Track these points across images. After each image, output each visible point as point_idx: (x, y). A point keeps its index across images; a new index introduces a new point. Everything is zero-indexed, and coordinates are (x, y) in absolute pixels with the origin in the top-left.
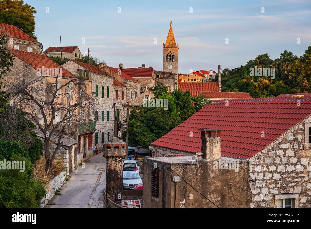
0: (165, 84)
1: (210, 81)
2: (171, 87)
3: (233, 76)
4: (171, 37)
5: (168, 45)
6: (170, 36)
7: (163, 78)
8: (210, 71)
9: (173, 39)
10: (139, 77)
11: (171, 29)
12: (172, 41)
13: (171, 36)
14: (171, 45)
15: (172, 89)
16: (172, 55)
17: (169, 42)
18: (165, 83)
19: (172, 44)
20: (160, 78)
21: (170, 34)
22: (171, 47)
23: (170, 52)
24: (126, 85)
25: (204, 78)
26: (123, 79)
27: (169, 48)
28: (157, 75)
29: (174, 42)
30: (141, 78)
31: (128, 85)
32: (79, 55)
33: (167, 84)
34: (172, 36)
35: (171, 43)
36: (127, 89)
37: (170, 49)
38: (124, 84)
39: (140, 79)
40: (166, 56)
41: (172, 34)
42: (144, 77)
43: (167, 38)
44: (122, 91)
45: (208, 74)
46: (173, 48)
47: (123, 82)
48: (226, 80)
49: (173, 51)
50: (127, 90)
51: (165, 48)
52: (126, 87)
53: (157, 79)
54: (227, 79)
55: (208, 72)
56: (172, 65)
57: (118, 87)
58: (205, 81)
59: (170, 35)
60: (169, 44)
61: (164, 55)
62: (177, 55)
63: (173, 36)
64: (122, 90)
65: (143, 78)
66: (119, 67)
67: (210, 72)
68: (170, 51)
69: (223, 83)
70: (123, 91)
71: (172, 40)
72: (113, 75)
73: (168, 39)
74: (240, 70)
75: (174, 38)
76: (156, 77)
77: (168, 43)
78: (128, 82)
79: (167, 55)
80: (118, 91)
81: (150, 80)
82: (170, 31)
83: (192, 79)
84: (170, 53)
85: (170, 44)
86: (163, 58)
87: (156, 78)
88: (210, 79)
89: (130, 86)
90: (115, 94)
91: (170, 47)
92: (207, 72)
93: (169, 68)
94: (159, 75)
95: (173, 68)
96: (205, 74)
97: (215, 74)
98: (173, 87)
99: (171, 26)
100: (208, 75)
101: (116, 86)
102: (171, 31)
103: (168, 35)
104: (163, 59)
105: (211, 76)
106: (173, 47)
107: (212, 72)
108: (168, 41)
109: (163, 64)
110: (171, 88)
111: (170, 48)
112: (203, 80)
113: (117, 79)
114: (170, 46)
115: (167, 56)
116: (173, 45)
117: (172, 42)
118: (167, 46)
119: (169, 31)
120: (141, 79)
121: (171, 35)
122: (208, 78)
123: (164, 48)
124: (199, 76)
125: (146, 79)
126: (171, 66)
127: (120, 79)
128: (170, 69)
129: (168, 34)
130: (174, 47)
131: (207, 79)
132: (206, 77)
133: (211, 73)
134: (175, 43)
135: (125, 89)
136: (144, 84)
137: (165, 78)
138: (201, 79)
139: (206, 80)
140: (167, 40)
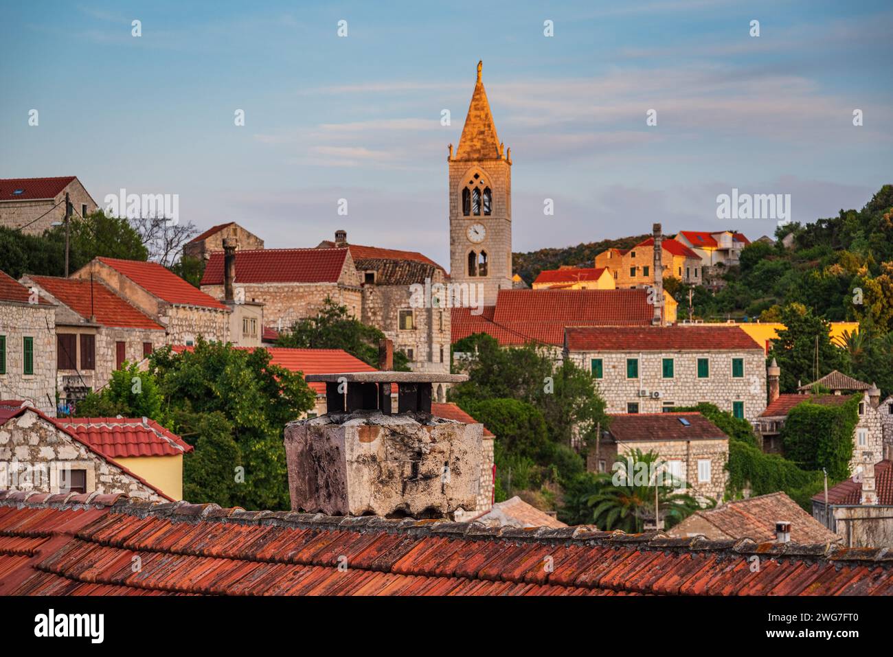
0: (395, 305)
1: (721, 271)
2: (416, 316)
3: (811, 251)
4: (481, 119)
5: (468, 153)
6: (477, 116)
7: (388, 283)
8: (723, 235)
9: (487, 128)
10: (294, 281)
11: (478, 90)
12: (481, 137)
13: (479, 116)
14: (479, 151)
15: (423, 324)
16: (482, 188)
17: (472, 140)
18: (396, 300)
19: (483, 148)
20: (378, 284)
21: (476, 109)
22: (480, 160)
23: (477, 176)
24: (164, 320)
25: (695, 261)
26: (154, 301)
27: (470, 163)
28: (369, 272)
29: (489, 140)
30: (302, 287)
31: (175, 322)
32: (84, 207)
33: (403, 306)
34: (483, 116)
35: (478, 145)
36: (167, 334)
37: (475, 168)
38: (158, 317)
39: (296, 290)
40: (460, 192)
41: (483, 109)
42: (312, 282)
43: (466, 125)
44: (144, 344)
45: (715, 244)
46: (485, 163)
47: (156, 310)
48: (780, 267)
49: (486, 174)
50: (170, 337)
51: (456, 164)
52: (163, 327)
53: (367, 286)
54: (785, 264)
55: (713, 236)
56: (482, 227)
57: (126, 329)
58: (699, 272)
59: (474, 113)
60: (471, 146)
61: (453, 191)
62: (500, 190)
63: (487, 115)
64: (145, 341)
65: (308, 284)
66: (224, 247)
67: (720, 239)
68: (476, 172)
69: (769, 280)
70: (150, 341)
71: (482, 133)
72: (122, 288)
73: (467, 129)
74: (836, 229)
75: (489, 126)
76: (364, 281)
77: (468, 143)
78: (175, 310)
79: (466, 188)
80: (124, 343)
81: (333, 291)
82: (477, 100)
83: (645, 265)
84: (476, 183)
85: (475, 148)
86: (451, 199)
87: (362, 285)
88: (720, 265)
89: (182, 325)
90: (112, 355)
91: (475, 160)
92: (708, 239)
93: (471, 239)
94: (375, 272)
95: (486, 238)
96: (698, 246)
97: (740, 246)
98: (424, 313)
99: (478, 78)
100: (714, 249)
101: (117, 328)
102: (481, 98)
103: (469, 115)
104: (451, 203)
105: (725, 252)
106: (487, 160)
107: (730, 235)
108: (469, 137)
109: (451, 224)
110: (419, 318)
111: (476, 163)
112: (692, 271)
113: (137, 302)
114: (476, 156)
115: (466, 192)
116: (486, 151)
117: (484, 140)
118: (465, 155)
119: (474, 99)
120: (301, 290)
121: (478, 113)
122: (715, 262)
123: (452, 164)
124: (671, 255)
125: (319, 289)
126: (480, 228)
127: (144, 300)
128: (475, 241)
129: (470, 111)
130: (491, 159)
131: (708, 267)
132: (701, 259)
133: (726, 242)
134: (493, 144)
135: (158, 334)
136: (312, 307)
137: (397, 283)
138: (682, 266)
139: (704, 269)
140: (464, 132)
